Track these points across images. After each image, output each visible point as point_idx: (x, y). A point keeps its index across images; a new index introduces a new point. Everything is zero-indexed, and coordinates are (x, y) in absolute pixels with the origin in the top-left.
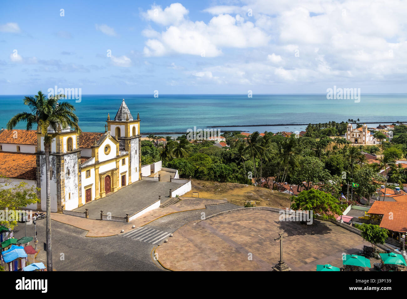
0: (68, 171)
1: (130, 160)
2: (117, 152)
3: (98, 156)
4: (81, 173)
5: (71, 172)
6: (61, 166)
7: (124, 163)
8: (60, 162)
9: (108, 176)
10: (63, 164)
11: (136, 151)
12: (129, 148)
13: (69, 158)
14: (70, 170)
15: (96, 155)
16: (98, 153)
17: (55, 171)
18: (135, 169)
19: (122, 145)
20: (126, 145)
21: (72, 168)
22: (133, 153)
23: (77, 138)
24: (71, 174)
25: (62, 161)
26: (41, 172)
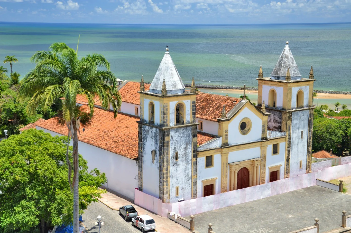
0: (175, 154)
1: (289, 147)
2: (263, 132)
3: (227, 135)
4: (197, 160)
5: (180, 156)
6: (165, 145)
7: (275, 150)
8: (163, 139)
9: (246, 169)
10: (168, 142)
11: (302, 133)
12: (288, 126)
13: (178, 134)
14: (179, 153)
15: (225, 134)
16: (227, 131)
17: (158, 152)
18: (299, 165)
19: (277, 121)
20: (284, 122)
21: (182, 150)
22: (295, 135)
23: (193, 105)
24: (179, 159)
25: (166, 139)
26: (143, 149)
